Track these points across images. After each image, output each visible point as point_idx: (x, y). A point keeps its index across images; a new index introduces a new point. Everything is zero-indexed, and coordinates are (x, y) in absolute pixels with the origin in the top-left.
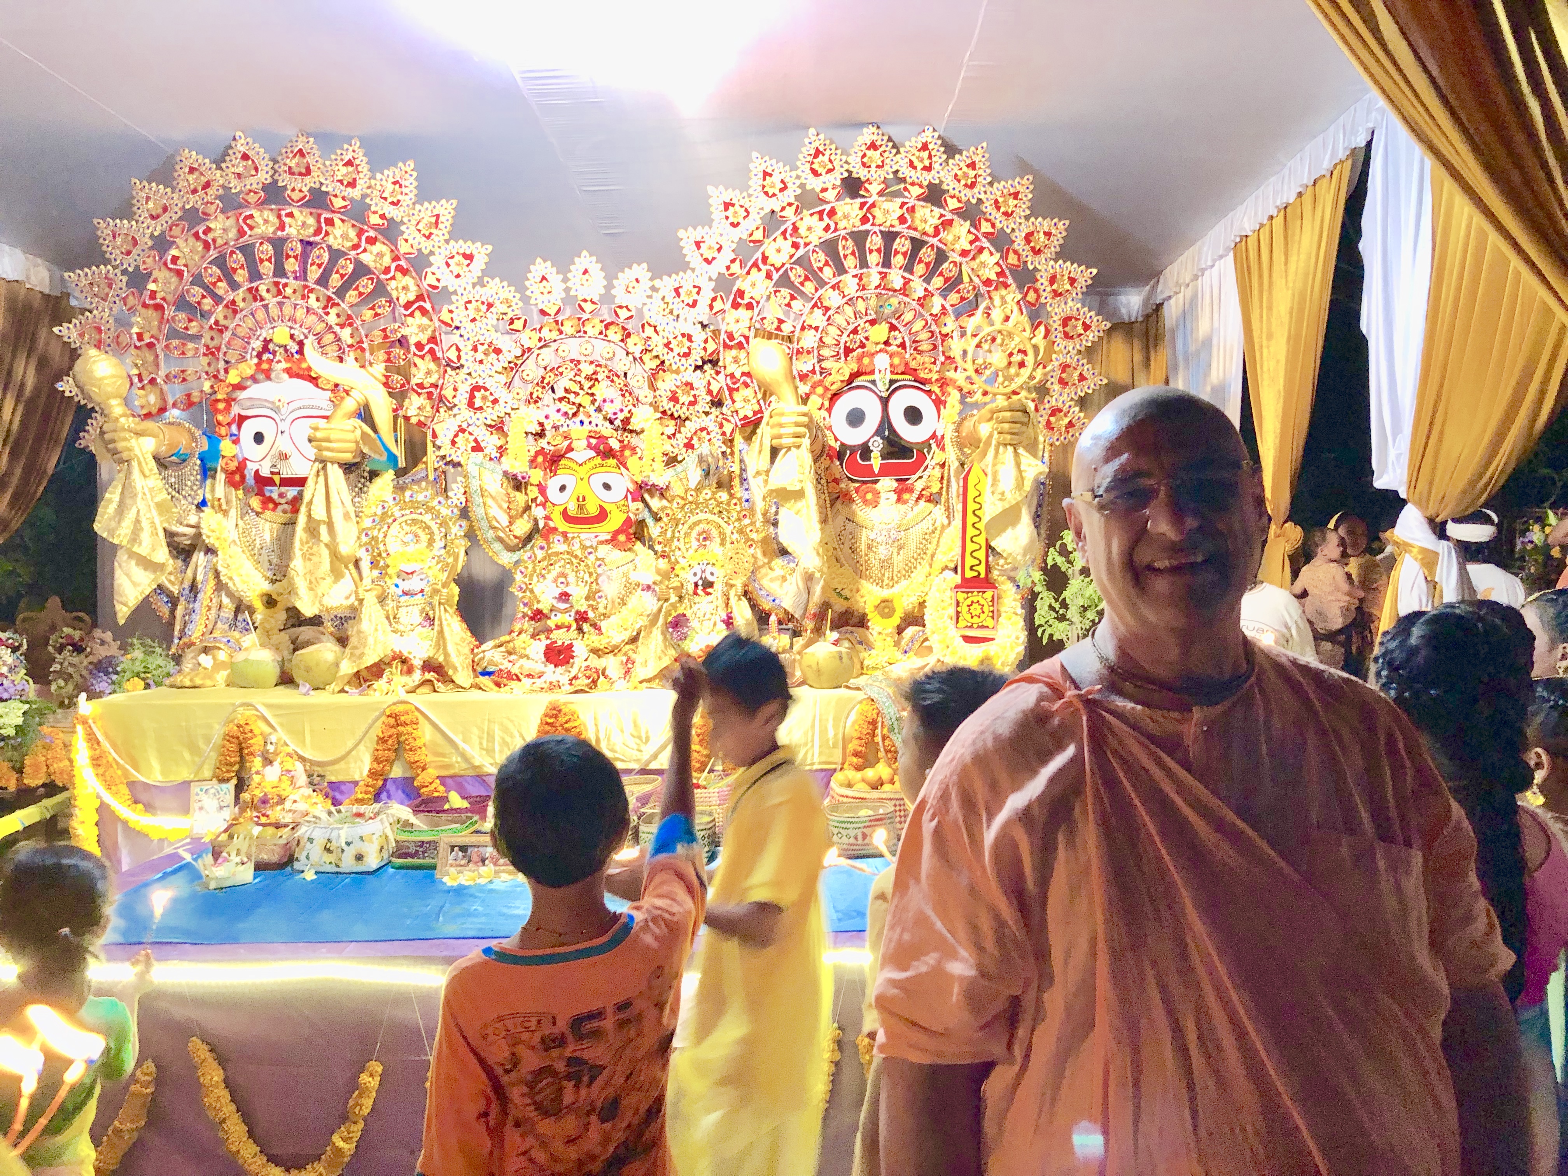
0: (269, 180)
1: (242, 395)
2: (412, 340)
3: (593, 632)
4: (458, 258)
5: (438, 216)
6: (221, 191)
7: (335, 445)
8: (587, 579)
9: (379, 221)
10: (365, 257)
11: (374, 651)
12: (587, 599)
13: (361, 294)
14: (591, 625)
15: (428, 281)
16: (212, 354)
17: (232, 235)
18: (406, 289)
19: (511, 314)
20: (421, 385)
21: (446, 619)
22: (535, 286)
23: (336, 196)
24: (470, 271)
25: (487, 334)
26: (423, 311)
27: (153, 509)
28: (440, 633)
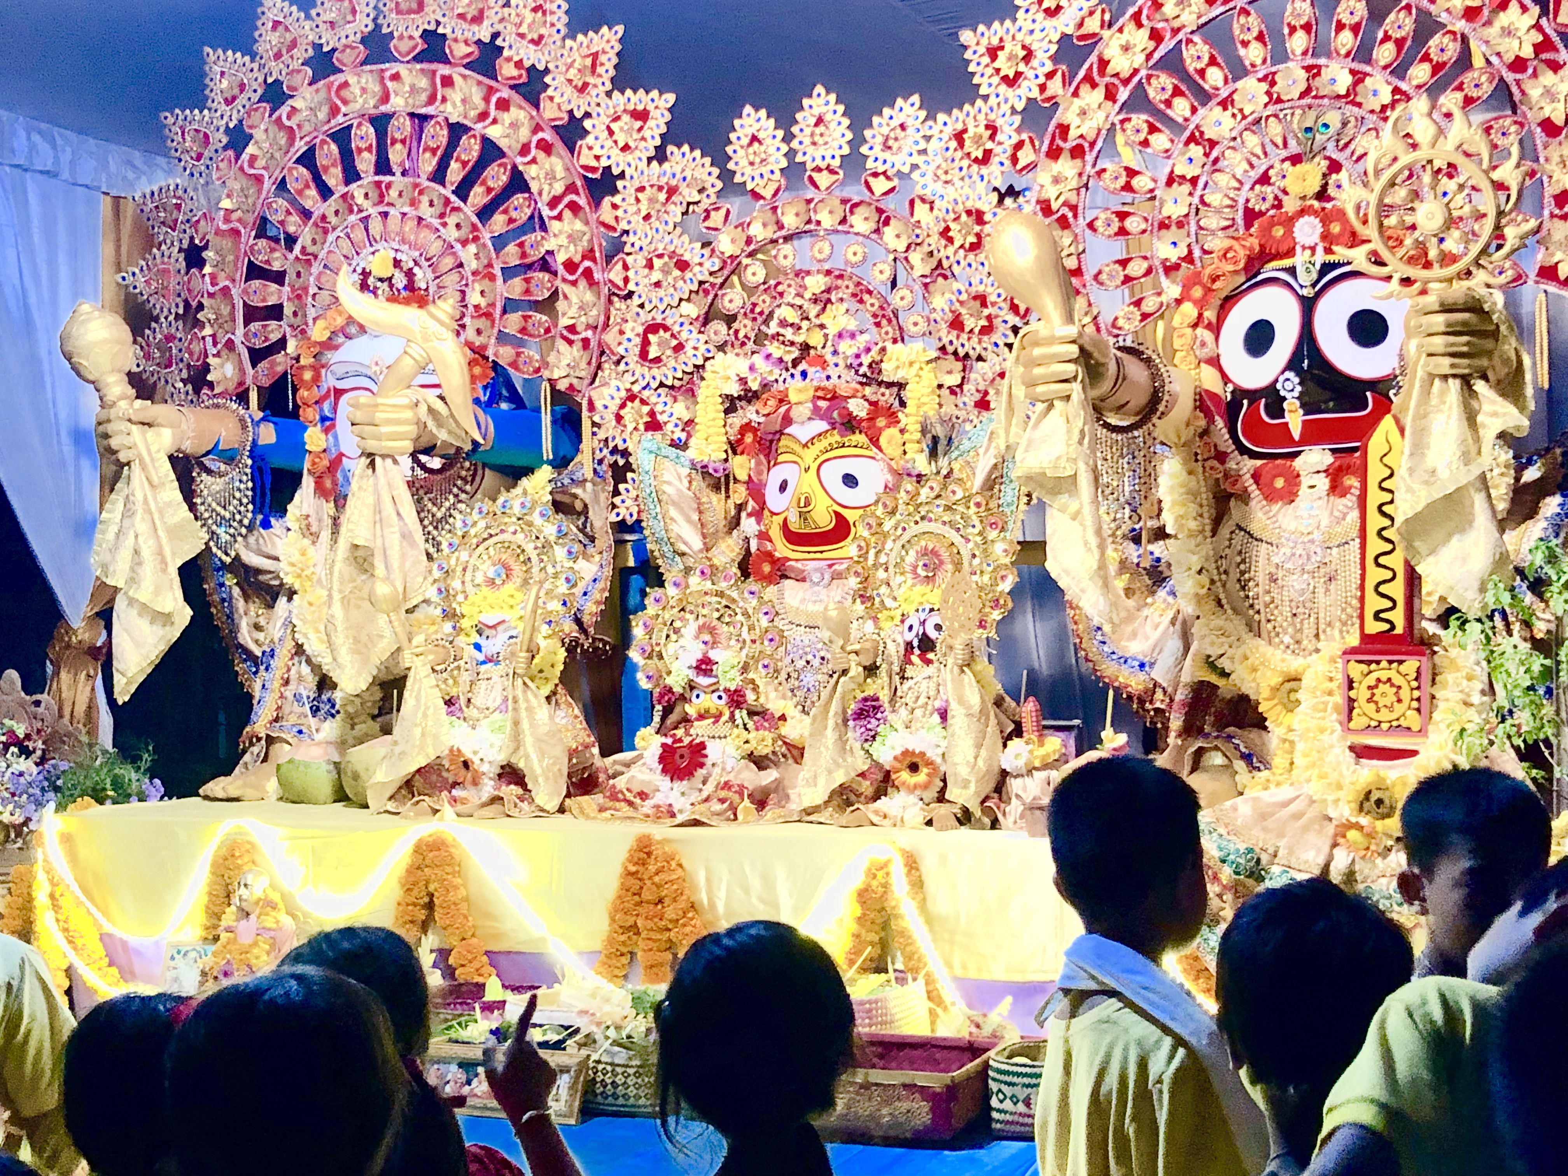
1: (335, 357)
2: (561, 258)
3: (751, 725)
4: (626, 118)
5: (595, 56)
6: (311, 52)
7: (384, 429)
8: (745, 635)
9: (515, 73)
10: (494, 132)
11: (422, 748)
12: (745, 669)
13: (489, 190)
14: (751, 714)
15: (584, 161)
16: (299, 297)
17: (322, 115)
18: (551, 176)
19: (706, 203)
20: (572, 329)
21: (527, 700)
22: (741, 152)
23: (456, 40)
24: (643, 139)
25: (667, 238)
26: (574, 207)
27: (161, 533)
28: (516, 723)
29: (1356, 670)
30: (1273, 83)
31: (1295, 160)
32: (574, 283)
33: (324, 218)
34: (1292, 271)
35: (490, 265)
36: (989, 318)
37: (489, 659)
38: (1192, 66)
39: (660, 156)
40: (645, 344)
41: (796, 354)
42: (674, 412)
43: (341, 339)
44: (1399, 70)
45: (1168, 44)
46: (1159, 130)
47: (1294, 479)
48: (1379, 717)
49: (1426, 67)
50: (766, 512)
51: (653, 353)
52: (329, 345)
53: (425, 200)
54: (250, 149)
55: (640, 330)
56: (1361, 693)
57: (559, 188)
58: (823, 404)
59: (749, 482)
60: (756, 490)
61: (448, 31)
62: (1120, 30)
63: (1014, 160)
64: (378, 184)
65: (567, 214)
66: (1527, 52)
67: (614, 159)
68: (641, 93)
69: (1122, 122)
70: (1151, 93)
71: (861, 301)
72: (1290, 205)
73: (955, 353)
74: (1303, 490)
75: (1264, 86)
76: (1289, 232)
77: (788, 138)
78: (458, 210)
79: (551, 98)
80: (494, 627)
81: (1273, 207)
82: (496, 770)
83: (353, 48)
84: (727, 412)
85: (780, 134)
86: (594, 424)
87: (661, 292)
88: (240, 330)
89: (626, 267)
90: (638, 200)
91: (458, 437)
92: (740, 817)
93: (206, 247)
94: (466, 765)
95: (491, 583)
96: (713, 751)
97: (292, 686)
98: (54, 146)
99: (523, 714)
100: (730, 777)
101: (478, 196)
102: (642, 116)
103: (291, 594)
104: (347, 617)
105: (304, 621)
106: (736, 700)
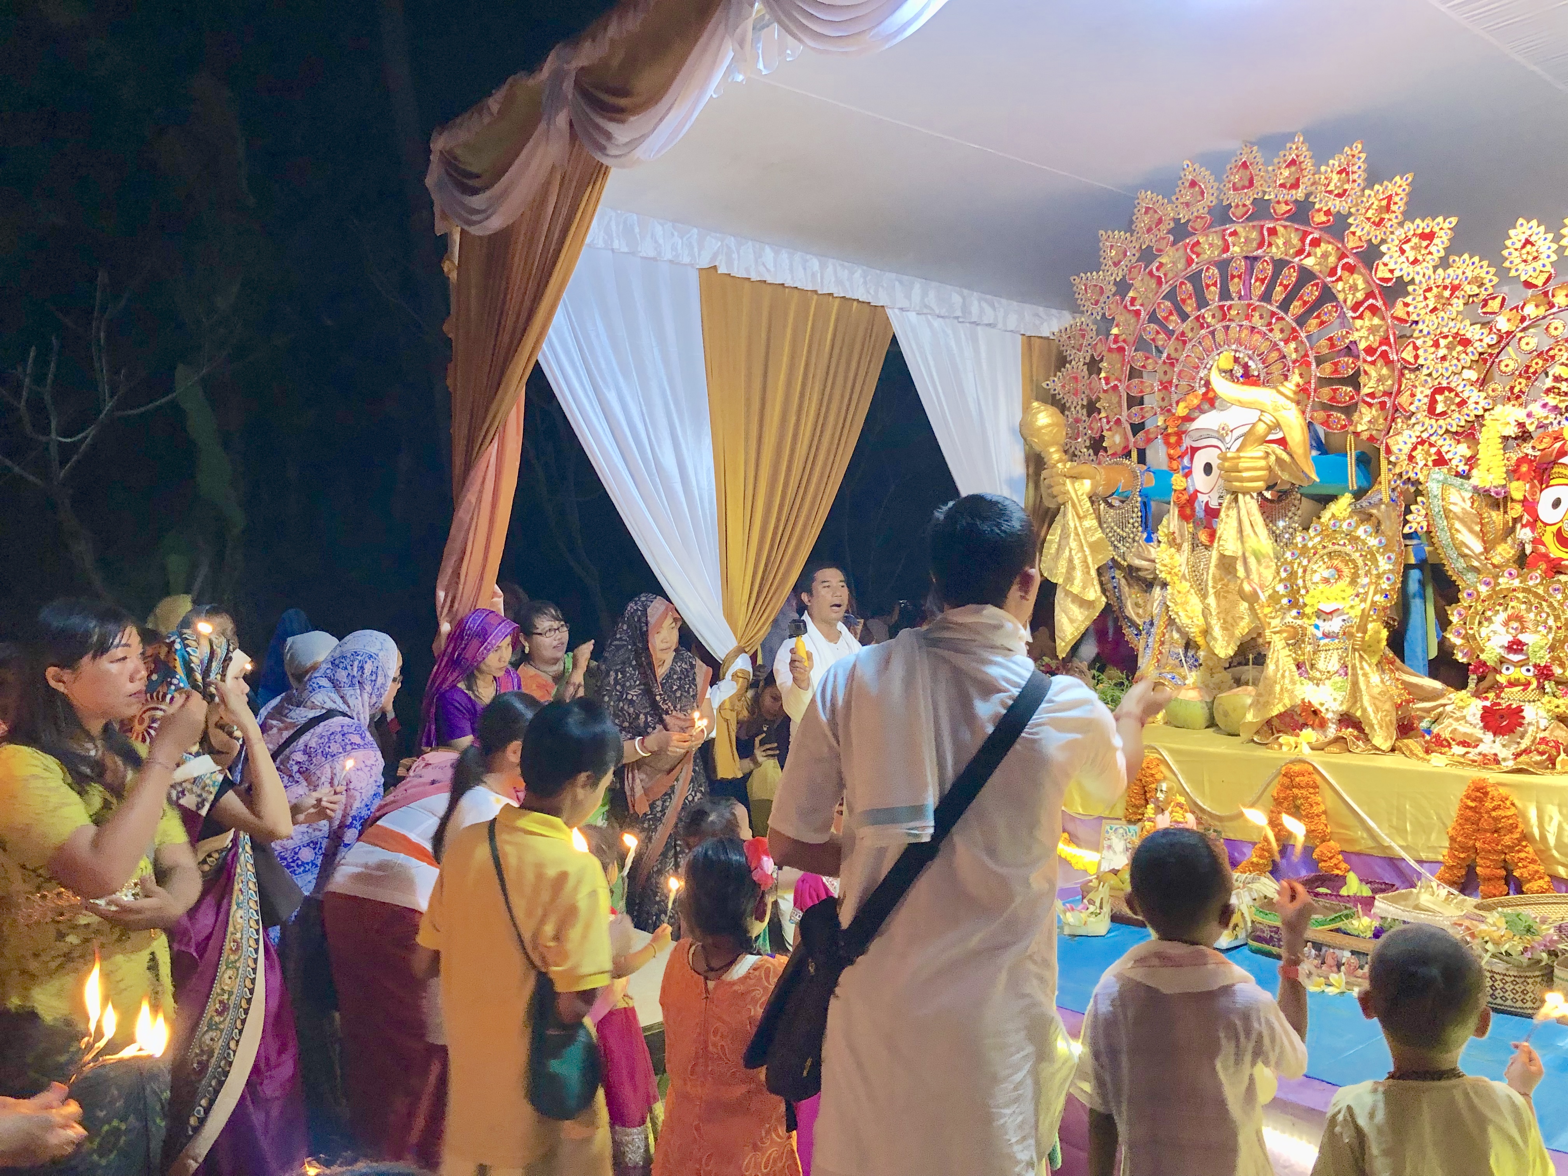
0: (1215, 202)
1: (1192, 426)
2: (1362, 345)
3: (1558, 693)
4: (1415, 240)
5: (1390, 198)
6: (1172, 225)
7: (1245, 474)
8: (1551, 622)
9: (1324, 219)
10: (1309, 262)
11: (1281, 700)
12: (1552, 648)
13: (1305, 303)
14: (1558, 683)
15: (1380, 274)
16: (1165, 388)
17: (1181, 266)
18: (1354, 288)
19: (1484, 294)
20: (1372, 395)
21: (1362, 668)
22: (1516, 254)
23: (1278, 202)
24: (1430, 253)
25: (1451, 324)
26: (1374, 310)
27: (1086, 549)
28: (1355, 684)
32: (1373, 363)
33: (1183, 334)
35: (1306, 355)
37: (1326, 636)
39: (1444, 263)
40: (1433, 402)
42: (1458, 452)
43: (1196, 414)
50: (1539, 524)
51: (1440, 408)
52: (1189, 419)
53: (1257, 315)
54: (1131, 294)
55: (1428, 392)
57: (1360, 296)
59: (1524, 501)
60: (1530, 505)
61: (1272, 196)
64: (1221, 307)
65: (1368, 314)
67: (1405, 270)
68: (1428, 220)
77: (1558, 238)
78: (1282, 319)
79: (1354, 233)
80: (1331, 613)
82: (1337, 717)
83: (1202, 218)
84: (1505, 448)
85: (1550, 236)
86: (1390, 462)
87: (1446, 364)
88: (1125, 413)
89: (1416, 348)
90: (1426, 298)
91: (1297, 478)
92: (1558, 766)
93: (1101, 360)
94: (1315, 712)
95: (1326, 581)
96: (1530, 713)
98: (994, 309)
99: (1361, 679)
100: (1545, 734)
101: (1296, 307)
102: (1429, 237)
103: (1164, 585)
104: (1218, 606)
105: (1176, 604)
106: (1544, 673)
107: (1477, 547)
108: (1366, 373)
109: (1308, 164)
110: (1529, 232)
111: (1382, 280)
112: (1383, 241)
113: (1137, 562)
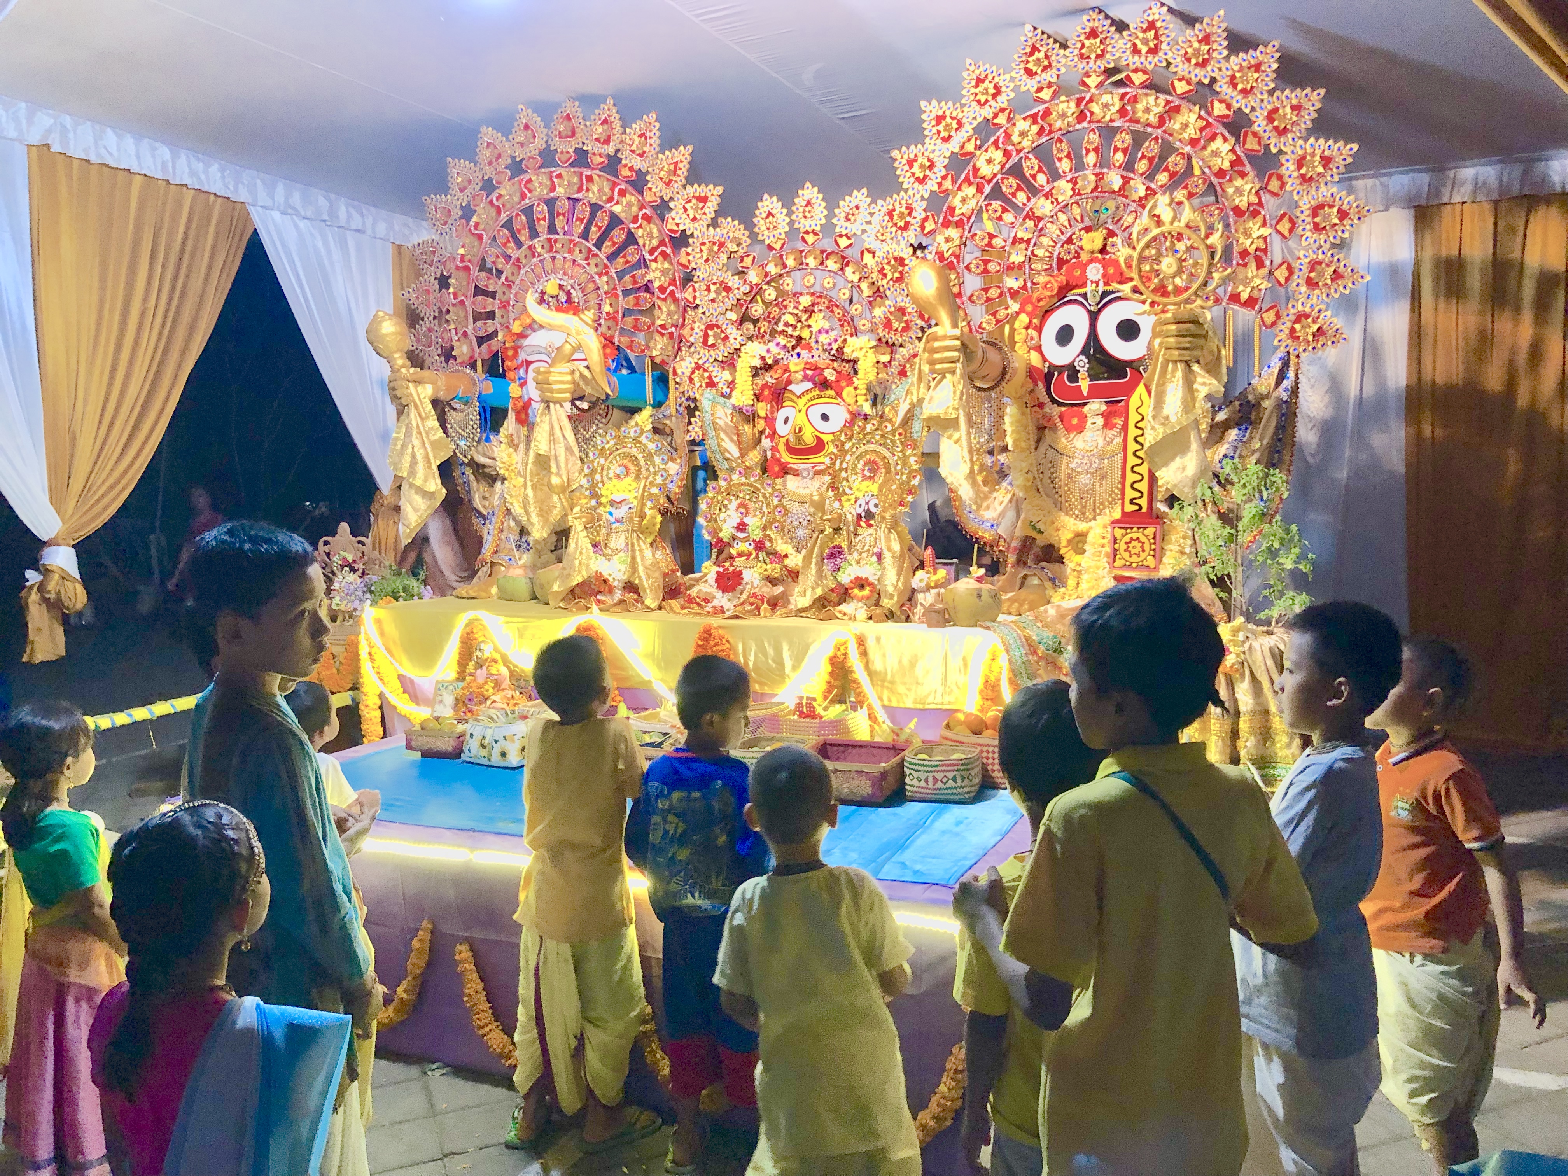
0: (544, 146)
1: (526, 342)
2: (657, 284)
3: (768, 561)
4: (694, 201)
5: (676, 163)
6: (509, 161)
7: (555, 387)
8: (765, 509)
9: (629, 174)
10: (617, 209)
11: (580, 572)
12: (764, 528)
13: (614, 243)
14: (768, 554)
15: (669, 227)
16: (504, 307)
17: (516, 199)
18: (650, 235)
19: (741, 252)
20: (663, 327)
21: (639, 545)
22: (762, 222)
23: (594, 154)
24: (705, 214)
25: (719, 273)
26: (664, 255)
27: (427, 445)
28: (633, 558)
29: (1118, 533)
30: (1076, 183)
31: (1088, 229)
32: (664, 300)
33: (518, 260)
34: (1085, 296)
35: (615, 288)
36: (907, 322)
37: (617, 521)
38: (1028, 173)
39: (714, 223)
40: (706, 336)
41: (794, 342)
42: (723, 376)
43: (529, 332)
44: (1150, 176)
45: (1015, 159)
46: (1008, 211)
47: (1083, 418)
48: (1132, 560)
49: (1166, 174)
50: (776, 436)
51: (711, 341)
52: (522, 336)
53: (577, 249)
54: (475, 219)
55: (703, 327)
56: (1122, 546)
57: (655, 242)
58: (809, 372)
59: (766, 418)
60: (770, 421)
61: (590, 148)
62: (986, 151)
63: (923, 227)
64: (549, 240)
65: (660, 258)
66: (1226, 165)
67: (687, 226)
68: (703, 186)
69: (986, 206)
70: (1004, 189)
71: (832, 311)
72: (1084, 257)
73: (887, 342)
74: (1089, 424)
75: (1070, 185)
76: (1084, 272)
77: (789, 214)
78: (596, 255)
79: (650, 189)
80: (620, 503)
81: (1074, 257)
82: (622, 585)
83: (534, 158)
84: (754, 376)
85: (785, 211)
86: (676, 383)
87: (716, 305)
88: (471, 326)
89: (694, 290)
90: (701, 250)
91: (597, 391)
92: (762, 613)
93: (450, 277)
94: (605, 581)
95: (618, 477)
96: (747, 575)
97: (505, 533)
98: (363, 216)
99: (637, 553)
100: (756, 590)
101: (608, 247)
102: (704, 200)
103: (504, 479)
104: (535, 496)
105: (511, 496)
106: (759, 546)
107: (735, 452)
108: (659, 307)
109: (617, 125)
110: (771, 206)
111: (671, 231)
112: (672, 199)
113: (481, 460)
